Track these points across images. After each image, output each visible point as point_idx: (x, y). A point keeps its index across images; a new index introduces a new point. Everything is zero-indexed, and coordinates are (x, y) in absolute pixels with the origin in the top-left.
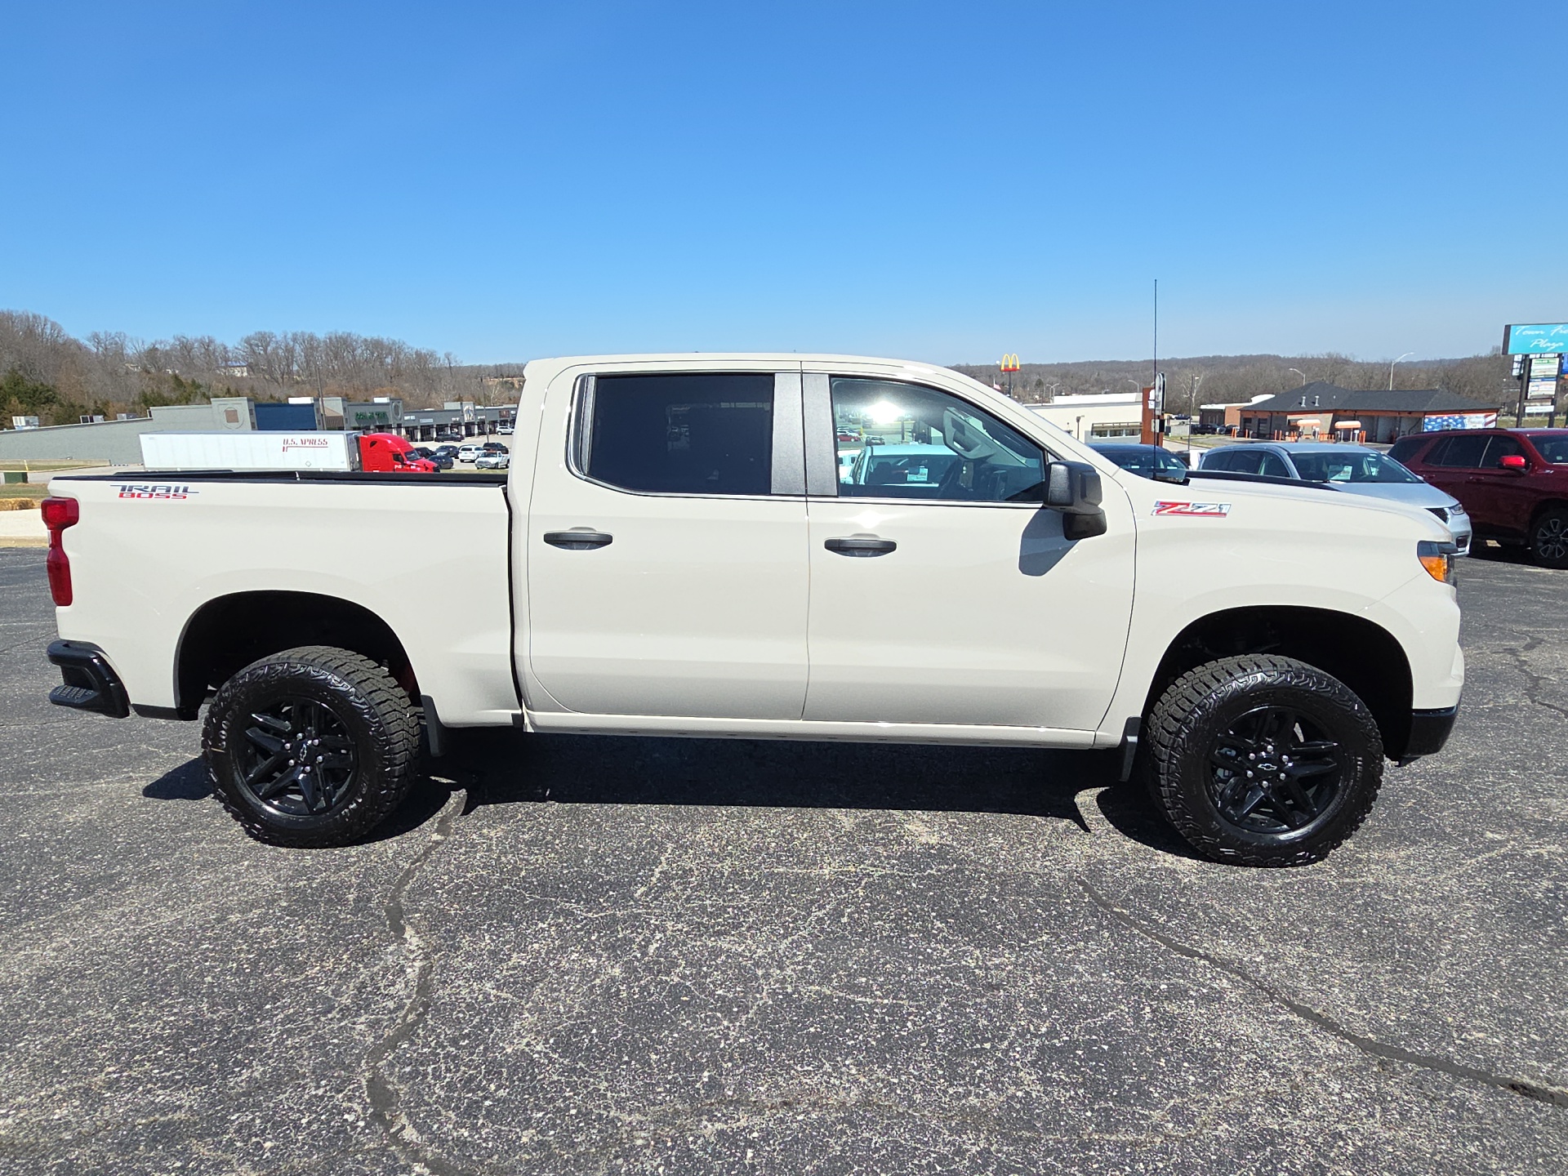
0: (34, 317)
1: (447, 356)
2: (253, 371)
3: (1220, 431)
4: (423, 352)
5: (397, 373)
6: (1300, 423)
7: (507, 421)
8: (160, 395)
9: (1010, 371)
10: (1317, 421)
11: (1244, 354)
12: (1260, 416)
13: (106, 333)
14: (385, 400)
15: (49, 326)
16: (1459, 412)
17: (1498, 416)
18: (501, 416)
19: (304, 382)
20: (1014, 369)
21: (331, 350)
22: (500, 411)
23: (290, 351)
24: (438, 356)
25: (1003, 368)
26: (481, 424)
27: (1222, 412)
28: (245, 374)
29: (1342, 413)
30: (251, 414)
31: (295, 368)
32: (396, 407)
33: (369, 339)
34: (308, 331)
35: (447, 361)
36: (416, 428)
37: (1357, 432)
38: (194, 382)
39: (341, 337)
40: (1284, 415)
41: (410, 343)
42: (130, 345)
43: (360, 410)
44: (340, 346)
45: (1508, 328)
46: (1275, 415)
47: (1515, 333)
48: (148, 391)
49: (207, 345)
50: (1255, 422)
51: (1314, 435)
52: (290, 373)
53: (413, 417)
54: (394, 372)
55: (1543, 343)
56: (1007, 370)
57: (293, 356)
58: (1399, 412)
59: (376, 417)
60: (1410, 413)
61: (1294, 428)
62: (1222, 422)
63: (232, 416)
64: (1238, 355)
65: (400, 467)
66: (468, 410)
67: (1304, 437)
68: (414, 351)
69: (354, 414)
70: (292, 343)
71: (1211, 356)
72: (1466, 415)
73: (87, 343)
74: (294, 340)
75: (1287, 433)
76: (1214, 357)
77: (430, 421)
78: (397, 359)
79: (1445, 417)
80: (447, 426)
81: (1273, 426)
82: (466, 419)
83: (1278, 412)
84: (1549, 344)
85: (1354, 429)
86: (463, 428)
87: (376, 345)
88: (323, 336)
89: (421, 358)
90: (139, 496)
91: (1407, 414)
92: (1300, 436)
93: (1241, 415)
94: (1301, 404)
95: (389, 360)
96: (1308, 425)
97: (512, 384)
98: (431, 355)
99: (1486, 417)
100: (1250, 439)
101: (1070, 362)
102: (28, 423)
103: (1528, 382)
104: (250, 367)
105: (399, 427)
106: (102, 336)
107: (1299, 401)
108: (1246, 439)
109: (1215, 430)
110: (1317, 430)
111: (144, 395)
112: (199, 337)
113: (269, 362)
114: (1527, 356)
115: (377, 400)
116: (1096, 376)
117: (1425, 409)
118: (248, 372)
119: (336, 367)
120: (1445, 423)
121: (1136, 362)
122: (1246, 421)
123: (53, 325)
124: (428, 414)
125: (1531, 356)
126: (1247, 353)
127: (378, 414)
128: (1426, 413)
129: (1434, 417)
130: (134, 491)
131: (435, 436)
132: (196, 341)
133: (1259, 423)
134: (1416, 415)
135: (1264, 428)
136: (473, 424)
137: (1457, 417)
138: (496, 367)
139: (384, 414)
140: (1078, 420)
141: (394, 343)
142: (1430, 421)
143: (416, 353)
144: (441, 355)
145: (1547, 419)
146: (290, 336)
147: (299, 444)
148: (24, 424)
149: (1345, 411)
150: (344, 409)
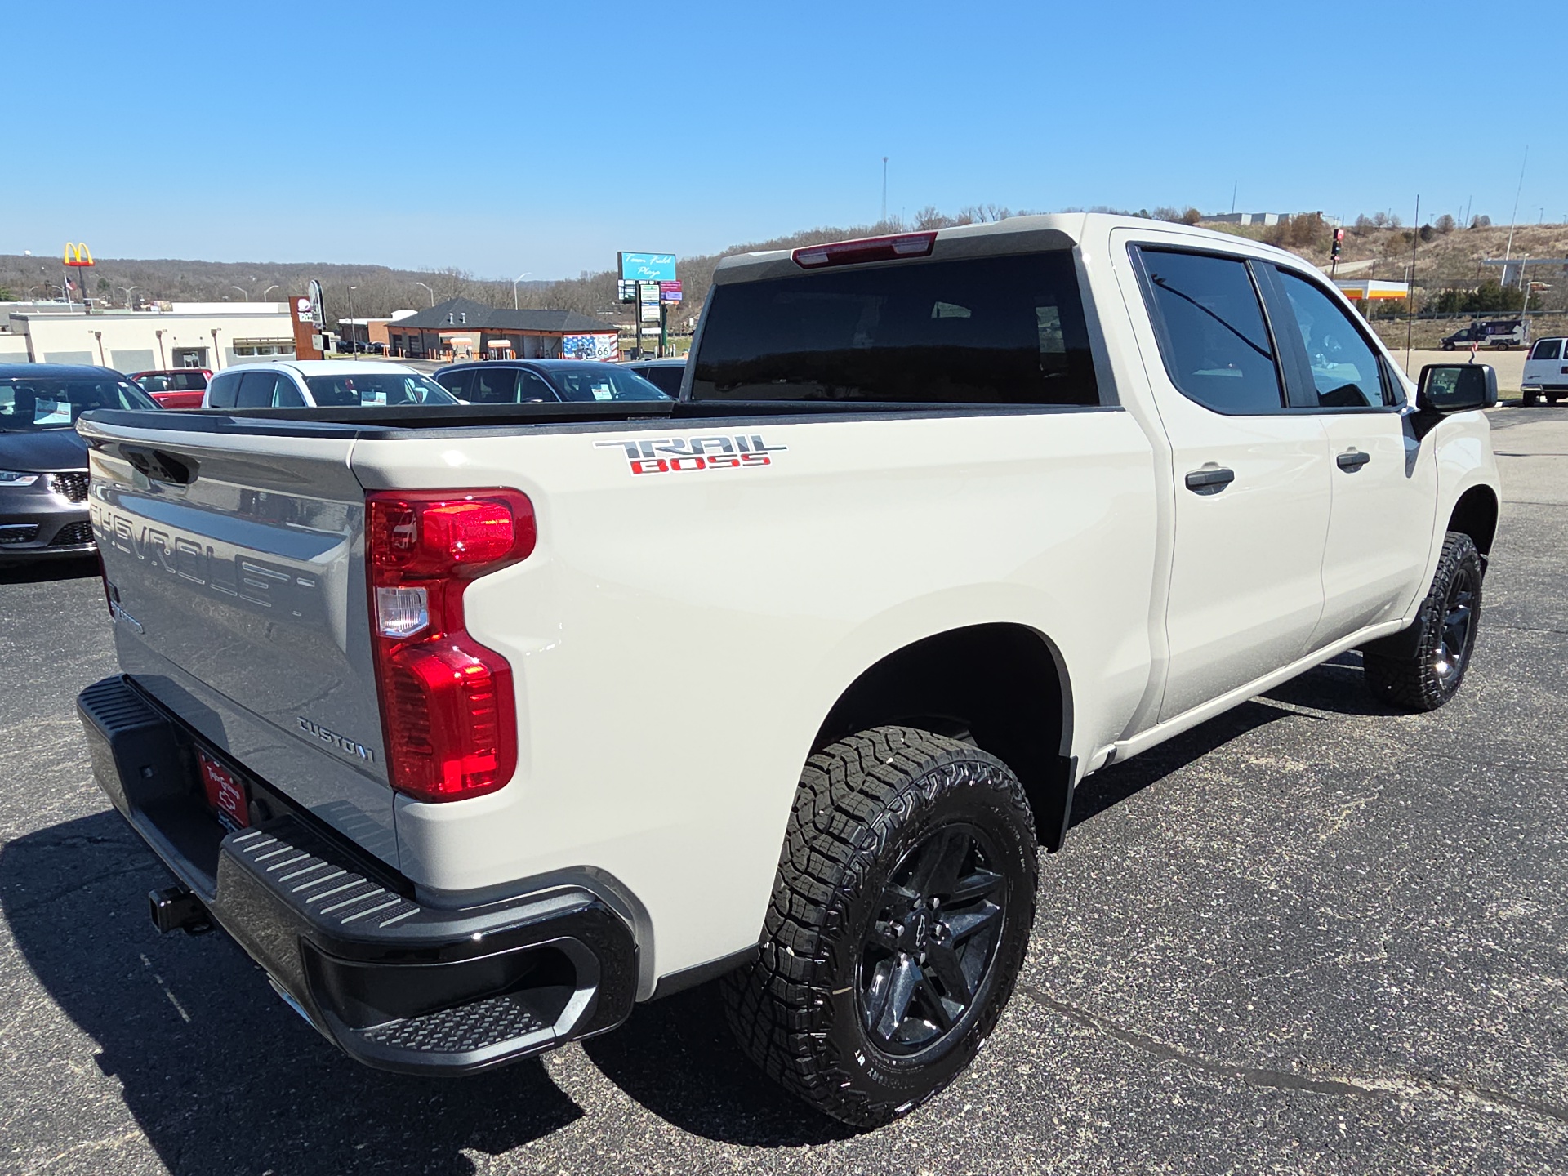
3: (369, 349)
6: (453, 341)
9: (79, 265)
10: (469, 340)
11: (352, 263)
12: (411, 333)
16: (589, 332)
17: (619, 336)
20: (87, 264)
25: (67, 261)
27: (365, 328)
29: (489, 332)
37: (508, 351)
40: (435, 332)
45: (620, 254)
46: (425, 331)
47: (626, 258)
50: (405, 340)
51: (468, 354)
55: (646, 271)
56: (73, 264)
58: (541, 331)
60: (550, 332)
61: (448, 347)
62: (366, 338)
64: (346, 264)
67: (459, 356)
71: (316, 263)
72: (595, 336)
75: (441, 352)
76: (319, 264)
79: (580, 337)
81: (426, 343)
83: (428, 329)
84: (650, 272)
85: (506, 348)
90: (676, 464)
91: (547, 334)
92: (455, 354)
93: (389, 332)
94: (449, 320)
96: (460, 343)
99: (610, 337)
100: (405, 359)
101: (139, 259)
103: (641, 306)
107: (446, 318)
108: (400, 358)
109: (364, 348)
110: (470, 348)
114: (637, 282)
116: (180, 278)
117: (563, 329)
120: (580, 343)
121: (229, 265)
122: (395, 339)
125: (640, 283)
126: (355, 262)
128: (564, 333)
129: (571, 337)
130: (659, 455)
133: (410, 341)
134: (557, 335)
135: (416, 347)
137: (588, 336)
140: (214, 333)
142: (568, 341)
145: (657, 339)
149: (492, 329)
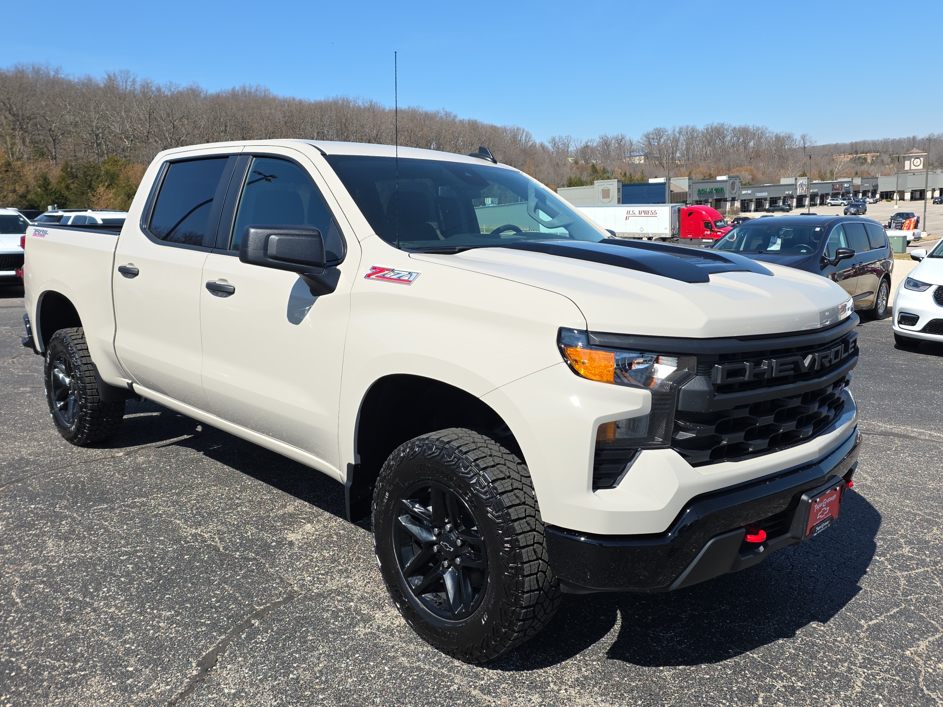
0: (518, 129)
1: (803, 138)
2: (648, 159)
4: (782, 135)
5: (757, 155)
7: (839, 194)
8: (580, 179)
13: (559, 136)
14: (724, 178)
15: (524, 134)
18: (833, 189)
19: (682, 166)
21: (706, 139)
22: (833, 185)
23: (676, 141)
24: (795, 138)
26: (813, 197)
28: (642, 161)
30: (619, 191)
31: (678, 155)
32: (733, 184)
33: (737, 127)
34: (691, 125)
35: (802, 142)
36: (751, 201)
38: (604, 169)
39: (716, 128)
41: (770, 129)
42: (573, 144)
43: (701, 186)
44: (715, 134)
48: (573, 176)
49: (620, 141)
52: (673, 159)
53: (749, 192)
54: (753, 154)
57: (677, 145)
59: (714, 192)
63: (606, 194)
65: (709, 233)
66: (801, 185)
68: (774, 134)
69: (697, 191)
70: (678, 135)
73: (548, 144)
74: (680, 133)
77: (764, 194)
78: (758, 144)
80: (779, 198)
82: (799, 192)
86: (795, 200)
87: (744, 132)
88: (702, 128)
89: (780, 141)
95: (751, 144)
97: (865, 159)
98: (789, 137)
102: (492, 202)
104: (646, 156)
105: (733, 200)
106: (557, 140)
111: (570, 179)
112: (616, 135)
113: (660, 151)
115: (719, 178)
118: (645, 159)
119: (708, 152)
123: (527, 134)
124: (763, 188)
127: (716, 190)
131: (767, 207)
132: (613, 138)
136: (805, 196)
138: (852, 144)
139: (722, 189)
141: (758, 129)
143: (776, 136)
144: (797, 137)
146: (677, 130)
147: (637, 214)
148: (490, 203)
150: (689, 186)
